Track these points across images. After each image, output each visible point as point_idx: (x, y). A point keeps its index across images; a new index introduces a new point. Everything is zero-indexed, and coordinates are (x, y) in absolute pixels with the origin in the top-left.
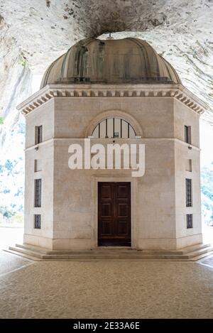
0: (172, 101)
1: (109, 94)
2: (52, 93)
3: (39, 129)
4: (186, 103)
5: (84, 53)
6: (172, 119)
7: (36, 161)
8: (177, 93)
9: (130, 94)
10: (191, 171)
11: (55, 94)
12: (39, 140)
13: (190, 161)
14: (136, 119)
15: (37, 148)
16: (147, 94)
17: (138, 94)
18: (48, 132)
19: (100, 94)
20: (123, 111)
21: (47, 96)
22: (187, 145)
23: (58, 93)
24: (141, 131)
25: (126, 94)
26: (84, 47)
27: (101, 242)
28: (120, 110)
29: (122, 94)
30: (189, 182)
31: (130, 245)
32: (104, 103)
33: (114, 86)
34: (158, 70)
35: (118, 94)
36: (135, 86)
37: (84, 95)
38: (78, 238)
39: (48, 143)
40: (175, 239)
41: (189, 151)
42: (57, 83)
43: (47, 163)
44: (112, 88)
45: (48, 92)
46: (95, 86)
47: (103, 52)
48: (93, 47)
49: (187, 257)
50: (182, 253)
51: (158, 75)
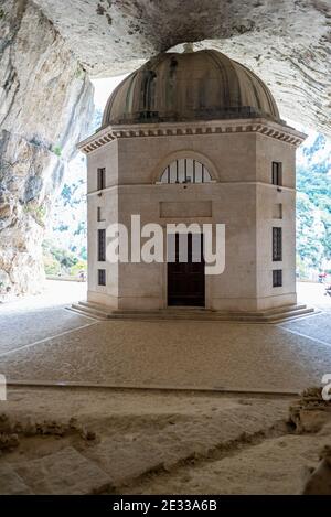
0: (254, 138)
1: (179, 132)
2: (114, 134)
3: (102, 172)
4: (274, 136)
5: (152, 79)
6: (253, 159)
7: (99, 209)
8: (259, 127)
9: (204, 131)
10: (281, 218)
11: (119, 135)
12: (102, 185)
13: (281, 205)
14: (211, 160)
15: (100, 195)
16: (224, 130)
17: (213, 130)
18: (112, 176)
19: (169, 133)
20: (197, 151)
21: (109, 135)
22: (276, 186)
23: (122, 133)
24: (216, 174)
25: (199, 131)
26: (151, 72)
27: (171, 302)
28: (192, 150)
29: (194, 131)
30: (277, 232)
31: (204, 305)
32: (175, 142)
33: (184, 124)
34: (239, 97)
35: (189, 132)
36: (209, 123)
37: (151, 134)
38: (146, 296)
39: (111, 191)
40: (255, 298)
41: (279, 194)
42: (120, 122)
43: (111, 213)
44: (183, 126)
45: (111, 133)
46: (162, 124)
47: (174, 77)
48: (163, 70)
49: (266, 320)
50: (262, 315)
51: (240, 103)
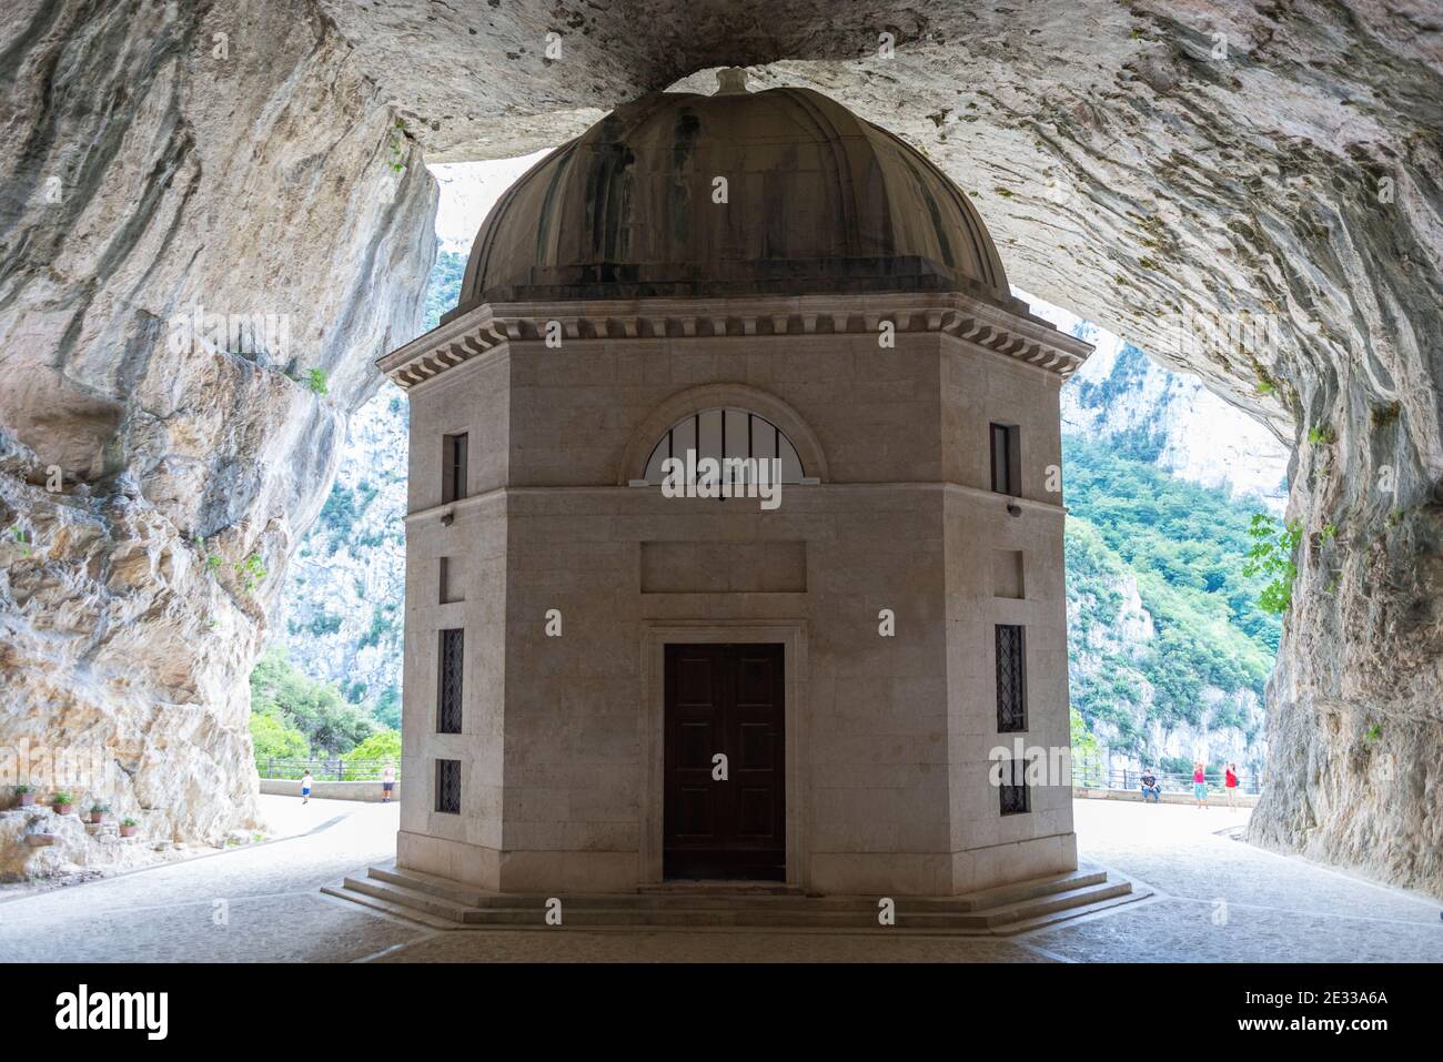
0: (935, 350)
1: (703, 328)
2: (501, 328)
3: (456, 446)
4: (994, 346)
5: (619, 170)
6: (933, 412)
7: (444, 561)
8: (947, 319)
9: (781, 325)
10: (1020, 596)
11: (513, 332)
12: (455, 487)
13: (1019, 556)
14: (801, 414)
15: (449, 519)
16: (841, 324)
17: (810, 324)
18: (489, 460)
19: (673, 329)
20: (757, 387)
21: (485, 334)
22: (1000, 499)
23: (523, 327)
24: (819, 456)
25: (765, 326)
26: (618, 147)
27: (676, 864)
28: (743, 383)
29: (750, 326)
30: (1011, 641)
31: (781, 876)
32: (689, 358)
33: (721, 303)
34: (887, 227)
35: (734, 327)
36: (794, 302)
37: (614, 330)
38: (592, 849)
39: (487, 508)
40: (949, 853)
41: (1013, 523)
42: (520, 294)
43: (484, 575)
44: (715, 309)
45: (488, 324)
46: (650, 304)
47: (689, 163)
48: (654, 141)
49: (982, 923)
50: (967, 907)
51: (888, 245)
